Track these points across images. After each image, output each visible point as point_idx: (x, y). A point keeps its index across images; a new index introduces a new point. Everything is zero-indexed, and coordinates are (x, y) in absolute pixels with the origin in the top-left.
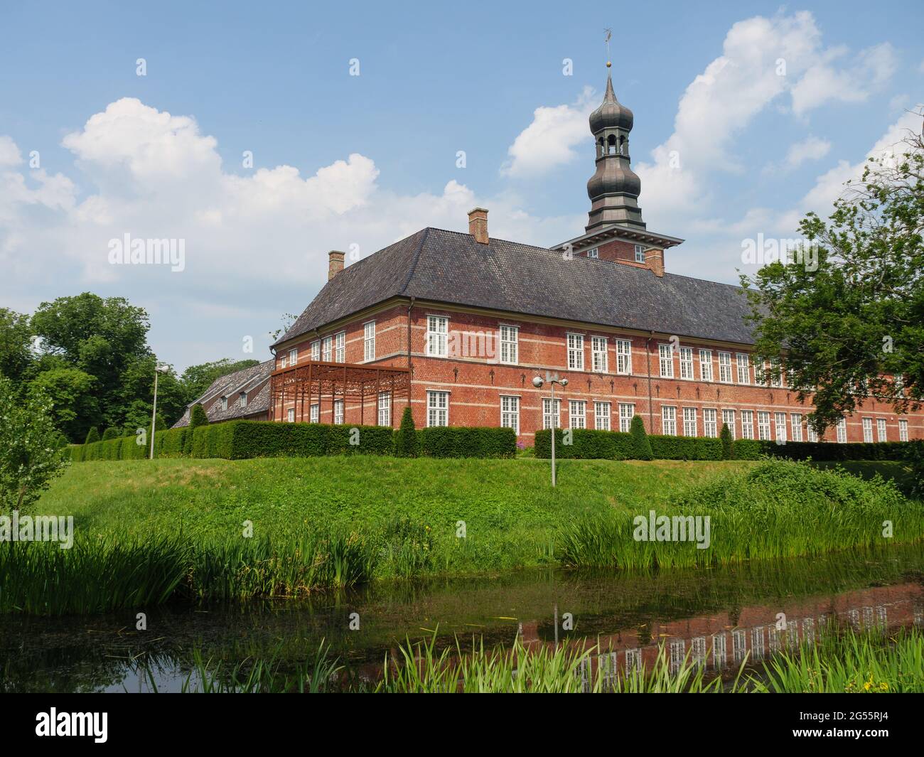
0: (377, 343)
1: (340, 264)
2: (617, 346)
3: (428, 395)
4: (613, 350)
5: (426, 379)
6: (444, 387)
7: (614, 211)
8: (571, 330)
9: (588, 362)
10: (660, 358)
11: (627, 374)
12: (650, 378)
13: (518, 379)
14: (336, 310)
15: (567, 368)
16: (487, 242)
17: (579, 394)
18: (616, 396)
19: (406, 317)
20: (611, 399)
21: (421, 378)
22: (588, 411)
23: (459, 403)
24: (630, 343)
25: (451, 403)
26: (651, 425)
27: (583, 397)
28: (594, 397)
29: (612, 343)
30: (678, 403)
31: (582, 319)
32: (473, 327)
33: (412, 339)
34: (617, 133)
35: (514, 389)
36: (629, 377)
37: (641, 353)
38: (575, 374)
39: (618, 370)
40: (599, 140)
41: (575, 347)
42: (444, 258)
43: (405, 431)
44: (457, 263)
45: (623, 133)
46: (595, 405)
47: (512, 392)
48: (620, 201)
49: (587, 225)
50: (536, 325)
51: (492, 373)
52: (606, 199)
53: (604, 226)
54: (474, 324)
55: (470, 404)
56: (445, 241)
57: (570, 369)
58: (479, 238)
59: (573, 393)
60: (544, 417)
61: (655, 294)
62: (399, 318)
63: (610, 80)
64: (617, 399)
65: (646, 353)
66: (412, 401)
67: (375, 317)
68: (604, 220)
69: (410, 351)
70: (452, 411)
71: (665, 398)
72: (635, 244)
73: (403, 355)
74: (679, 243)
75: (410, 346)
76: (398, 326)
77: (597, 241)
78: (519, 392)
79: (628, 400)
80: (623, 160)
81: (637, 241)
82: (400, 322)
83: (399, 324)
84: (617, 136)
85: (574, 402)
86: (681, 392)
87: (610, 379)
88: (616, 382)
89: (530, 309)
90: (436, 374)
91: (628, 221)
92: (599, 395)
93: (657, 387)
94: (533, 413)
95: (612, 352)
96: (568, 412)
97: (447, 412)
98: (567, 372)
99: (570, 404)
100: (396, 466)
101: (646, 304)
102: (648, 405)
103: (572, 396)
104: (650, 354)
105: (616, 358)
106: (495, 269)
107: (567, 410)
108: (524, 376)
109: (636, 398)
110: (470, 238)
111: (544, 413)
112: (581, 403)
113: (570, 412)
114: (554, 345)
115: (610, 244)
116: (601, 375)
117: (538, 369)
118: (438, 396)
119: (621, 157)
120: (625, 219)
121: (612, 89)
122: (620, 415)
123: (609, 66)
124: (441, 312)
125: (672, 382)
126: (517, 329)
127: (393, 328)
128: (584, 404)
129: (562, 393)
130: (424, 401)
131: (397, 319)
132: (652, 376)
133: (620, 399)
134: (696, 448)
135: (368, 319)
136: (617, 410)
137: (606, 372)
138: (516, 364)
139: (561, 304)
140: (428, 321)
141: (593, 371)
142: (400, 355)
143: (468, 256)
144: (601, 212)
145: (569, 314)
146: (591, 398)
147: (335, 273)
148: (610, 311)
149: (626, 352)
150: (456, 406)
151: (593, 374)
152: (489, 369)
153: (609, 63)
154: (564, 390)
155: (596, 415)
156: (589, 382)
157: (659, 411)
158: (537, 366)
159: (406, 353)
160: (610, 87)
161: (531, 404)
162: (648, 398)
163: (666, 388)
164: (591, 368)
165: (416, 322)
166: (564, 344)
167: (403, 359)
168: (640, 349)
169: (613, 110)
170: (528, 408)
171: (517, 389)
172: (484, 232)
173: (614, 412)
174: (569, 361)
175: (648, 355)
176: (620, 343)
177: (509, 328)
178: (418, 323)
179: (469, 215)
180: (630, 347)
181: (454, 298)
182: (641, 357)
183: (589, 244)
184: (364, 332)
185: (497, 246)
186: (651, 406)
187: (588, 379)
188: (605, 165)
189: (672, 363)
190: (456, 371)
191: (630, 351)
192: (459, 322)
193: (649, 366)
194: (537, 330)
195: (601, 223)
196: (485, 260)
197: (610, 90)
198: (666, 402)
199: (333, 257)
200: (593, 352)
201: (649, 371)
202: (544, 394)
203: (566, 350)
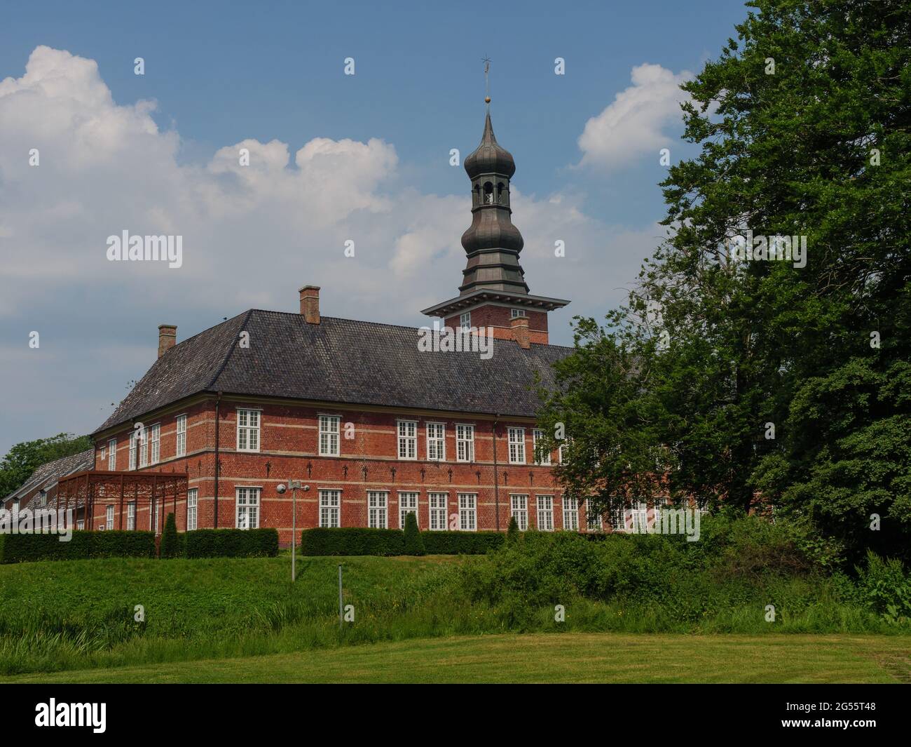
0: (188, 439)
1: (171, 339)
2: (457, 431)
3: (238, 493)
4: (452, 436)
5: (236, 475)
6: (254, 483)
7: (490, 271)
8: (402, 416)
9: (422, 450)
10: (509, 442)
11: (469, 461)
12: (496, 465)
13: (339, 472)
14: (157, 397)
15: (397, 458)
16: (318, 322)
17: (410, 485)
18: (454, 486)
19: (214, 412)
20: (449, 489)
21: (230, 475)
22: (421, 503)
23: (270, 500)
24: (472, 428)
25: (263, 499)
26: (497, 516)
27: (415, 488)
28: (428, 488)
29: (450, 428)
30: (530, 490)
31: (415, 405)
32: (288, 419)
33: (220, 435)
34: (494, 181)
35: (335, 482)
36: (471, 464)
37: (486, 438)
38: (406, 464)
39: (458, 457)
40: (475, 188)
41: (406, 435)
42: (265, 344)
43: (167, 535)
44: (279, 349)
45: (502, 180)
46: (430, 496)
47: (332, 485)
48: (496, 258)
49: (461, 285)
50: (361, 413)
51: (309, 466)
52: (481, 256)
53: (477, 288)
54: (290, 415)
55: (284, 500)
56: (269, 324)
57: (400, 458)
58: (309, 319)
59: (404, 485)
60: (369, 511)
61: (515, 369)
62: (206, 413)
63: (489, 118)
64: (456, 489)
65: (492, 438)
66: (219, 498)
67: (185, 410)
68: (477, 281)
69: (217, 446)
70: (264, 507)
71: (515, 485)
72: (510, 309)
73: (210, 452)
74: (565, 305)
75: (217, 441)
76: (206, 421)
77: (469, 305)
78: (341, 486)
79: (469, 490)
80: (500, 210)
81: (514, 304)
82: (208, 418)
83: (206, 420)
84: (494, 184)
85: (404, 494)
86: (534, 478)
87: (447, 467)
88: (455, 470)
89: (355, 397)
90: (247, 470)
91: (504, 282)
92: (435, 485)
93: (505, 474)
94: (357, 507)
95: (451, 438)
96: (398, 505)
97: (258, 509)
98: (397, 462)
99: (400, 496)
100: (146, 567)
101: (499, 383)
102: (494, 494)
103: (402, 487)
104: (497, 439)
105: (455, 444)
106: (323, 353)
107: (396, 502)
108: (346, 468)
109: (478, 486)
110: (298, 318)
111: (369, 507)
112: (412, 494)
113: (400, 505)
114: (381, 434)
115: (481, 309)
116: (437, 464)
117: (362, 460)
118: (248, 493)
119: (499, 207)
120: (501, 279)
121: (491, 129)
122: (460, 506)
123: (488, 101)
124: (252, 405)
125: (524, 468)
126: (339, 419)
127: (201, 423)
128: (417, 496)
129: (390, 484)
130: (233, 499)
131: (205, 414)
132: (498, 463)
133: (459, 489)
134: (475, 543)
135: (180, 412)
136: (456, 501)
137: (443, 460)
138: (337, 455)
139: (393, 388)
140: (239, 415)
141: (428, 460)
142: (207, 452)
143: (293, 340)
144: (474, 272)
145: (400, 401)
146: (425, 489)
147: (165, 350)
148: (451, 393)
149: (468, 439)
150: (268, 502)
151: (428, 463)
152: (306, 462)
153: (488, 98)
154: (393, 482)
155: (430, 507)
156: (423, 471)
157: (507, 499)
158: (362, 456)
159: (213, 449)
160: (489, 126)
161: (355, 497)
162: (494, 487)
163: (516, 475)
164: (425, 457)
165: (224, 417)
166: (394, 433)
167: (211, 455)
168: (486, 434)
169: (489, 154)
170: (351, 502)
171: (339, 482)
172: (315, 311)
173: (452, 503)
174: (399, 450)
175: (494, 441)
176: (461, 429)
177: (329, 419)
178: (227, 418)
179: (300, 292)
180: (472, 433)
181: (268, 390)
182: (486, 442)
183: (462, 308)
184: (176, 426)
185: (330, 325)
186: (497, 496)
187: (421, 468)
188: (481, 218)
189: (524, 449)
190: (268, 466)
191: (472, 437)
192: (272, 414)
193: (495, 452)
194: (363, 419)
195: (474, 284)
196: (313, 342)
197: (488, 130)
198: (516, 491)
199: (163, 332)
200: (428, 439)
201: (495, 457)
202: (370, 487)
203: (396, 438)
